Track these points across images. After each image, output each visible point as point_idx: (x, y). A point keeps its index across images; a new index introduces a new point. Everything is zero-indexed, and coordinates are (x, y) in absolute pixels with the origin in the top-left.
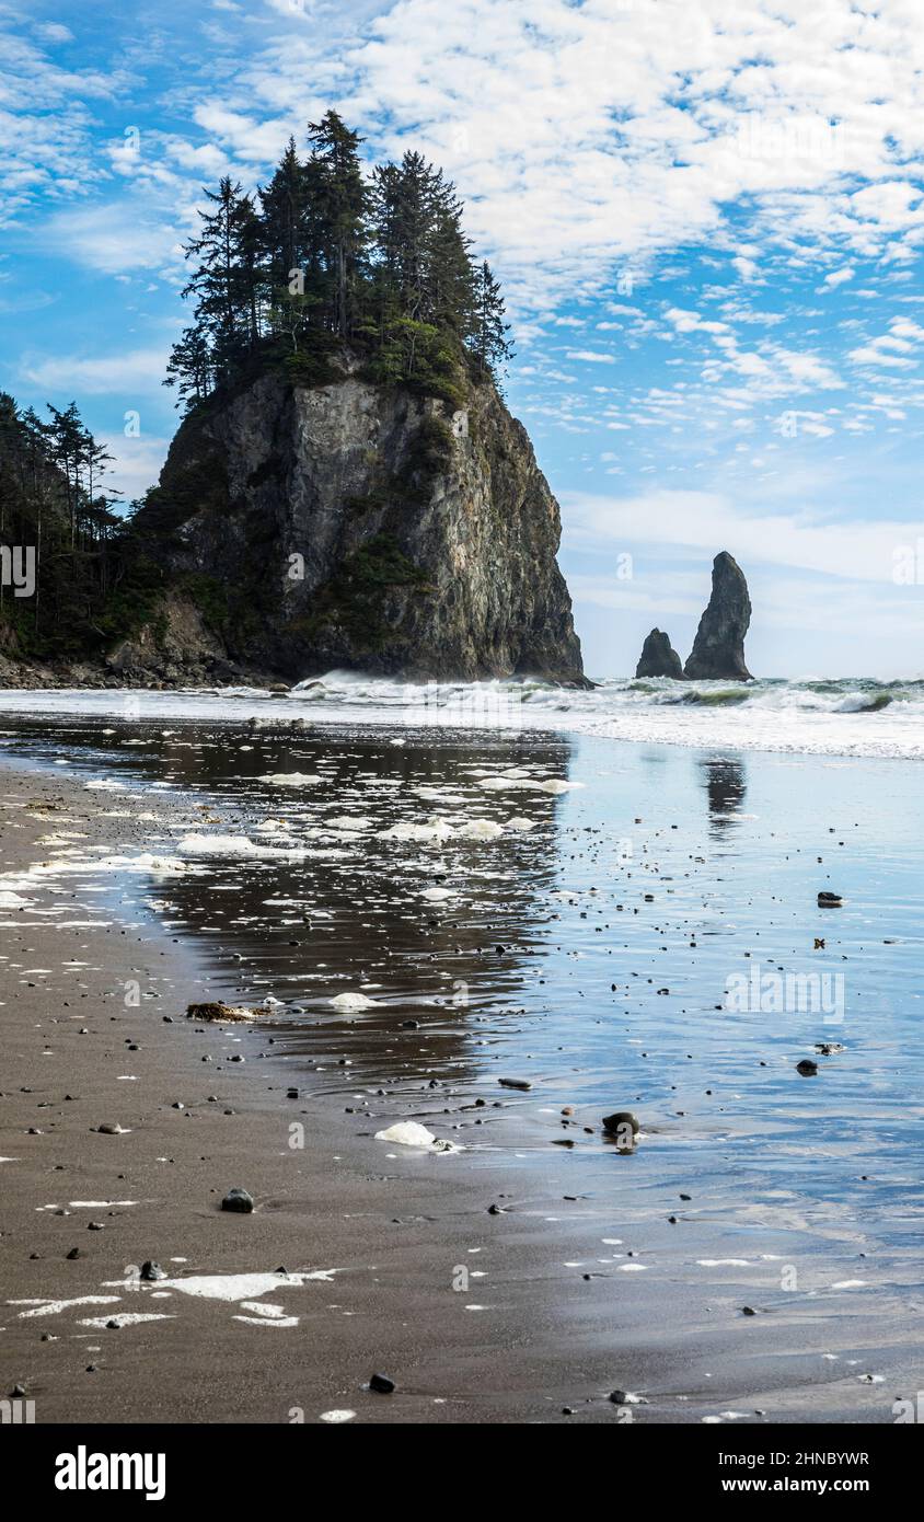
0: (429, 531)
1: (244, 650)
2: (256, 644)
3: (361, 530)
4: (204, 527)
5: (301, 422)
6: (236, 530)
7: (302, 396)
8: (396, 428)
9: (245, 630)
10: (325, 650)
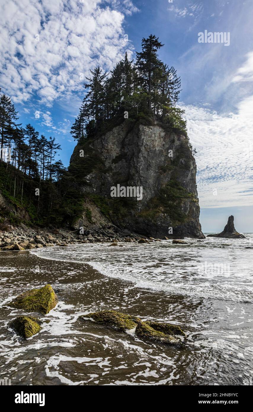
0: (191, 179)
1: (122, 224)
2: (127, 221)
3: (166, 178)
4: (95, 178)
5: (143, 137)
6: (109, 179)
7: (143, 128)
8: (171, 145)
9: (122, 216)
10: (159, 223)
